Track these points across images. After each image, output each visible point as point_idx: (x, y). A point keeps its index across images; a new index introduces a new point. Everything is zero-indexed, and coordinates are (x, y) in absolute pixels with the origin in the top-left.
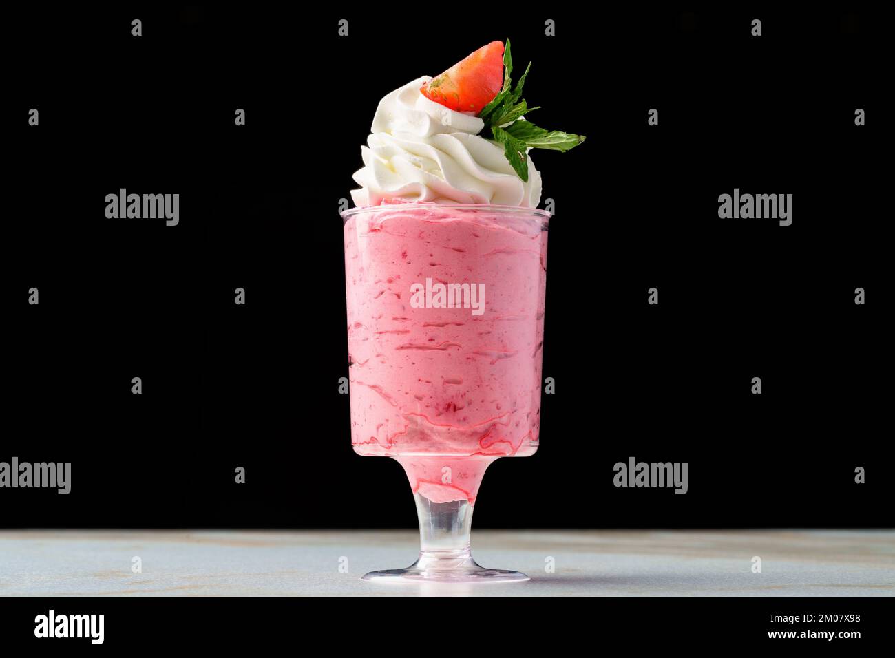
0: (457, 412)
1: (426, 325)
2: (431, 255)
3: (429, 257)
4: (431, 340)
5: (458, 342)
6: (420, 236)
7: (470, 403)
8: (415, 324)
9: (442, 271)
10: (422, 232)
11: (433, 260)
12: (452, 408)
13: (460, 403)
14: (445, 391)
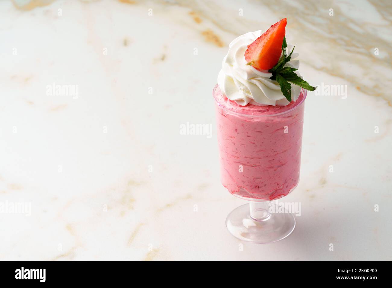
0: (260, 188)
1: (246, 157)
2: (248, 133)
3: (247, 133)
4: (248, 163)
5: (260, 165)
6: (243, 125)
7: (265, 185)
8: (241, 156)
9: (252, 139)
10: (244, 124)
11: (249, 135)
12: (257, 187)
13: (260, 185)
14: (254, 181)
